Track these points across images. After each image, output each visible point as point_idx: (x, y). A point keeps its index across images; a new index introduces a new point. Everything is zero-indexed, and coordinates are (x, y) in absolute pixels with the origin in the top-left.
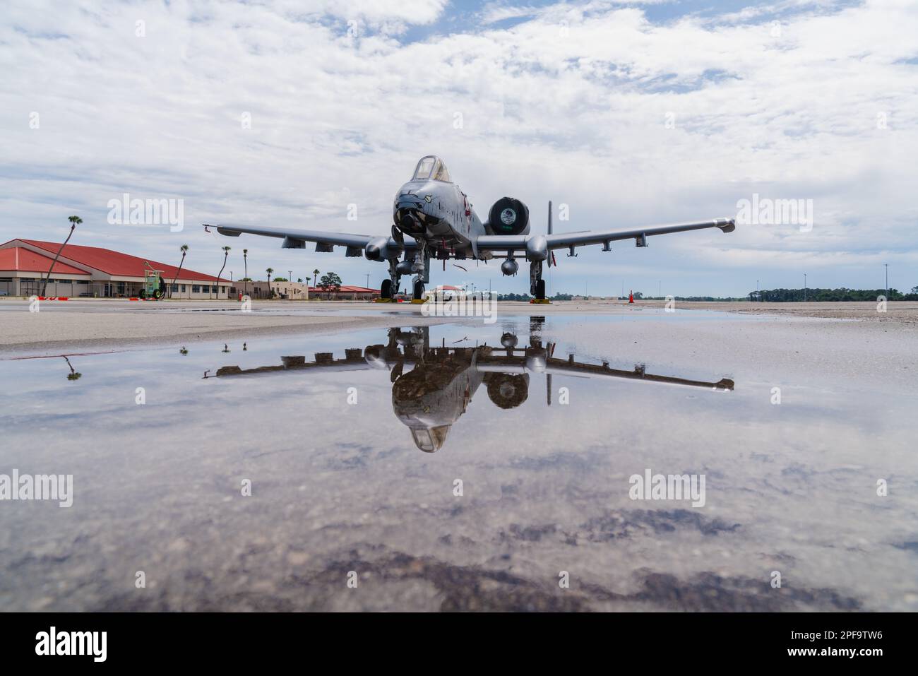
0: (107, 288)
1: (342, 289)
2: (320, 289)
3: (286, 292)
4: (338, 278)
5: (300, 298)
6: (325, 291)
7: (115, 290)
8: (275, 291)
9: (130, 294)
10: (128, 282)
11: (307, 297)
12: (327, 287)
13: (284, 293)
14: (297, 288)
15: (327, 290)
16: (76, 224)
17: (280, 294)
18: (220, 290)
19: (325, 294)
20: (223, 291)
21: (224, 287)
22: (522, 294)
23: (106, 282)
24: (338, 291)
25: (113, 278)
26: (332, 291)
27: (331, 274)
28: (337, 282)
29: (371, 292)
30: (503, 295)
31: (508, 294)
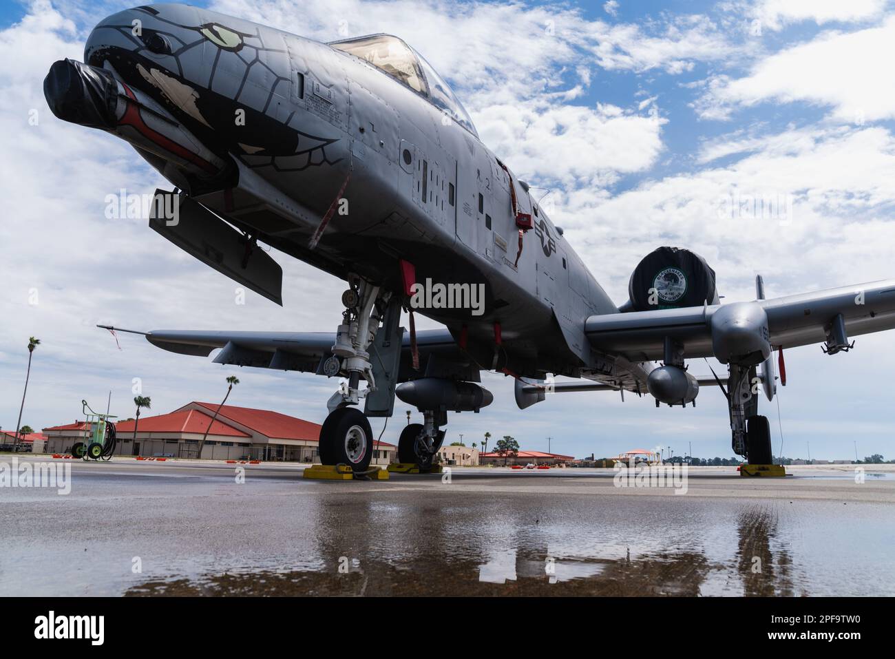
0: (265, 450)
1: (520, 455)
2: (496, 455)
3: (453, 458)
4: (515, 442)
5: (470, 464)
6: (501, 457)
7: (274, 454)
8: (442, 456)
9: (288, 458)
10: (286, 446)
11: (477, 463)
12: (504, 452)
13: (451, 459)
14: (466, 453)
15: (504, 455)
16: (233, 384)
17: (446, 459)
18: (382, 455)
19: (501, 459)
20: (385, 457)
21: (385, 452)
22: (729, 459)
23: (264, 445)
24: (516, 457)
25: (271, 441)
26: (509, 457)
27: (507, 438)
28: (514, 447)
29: (553, 457)
30: (707, 459)
31: (713, 458)
